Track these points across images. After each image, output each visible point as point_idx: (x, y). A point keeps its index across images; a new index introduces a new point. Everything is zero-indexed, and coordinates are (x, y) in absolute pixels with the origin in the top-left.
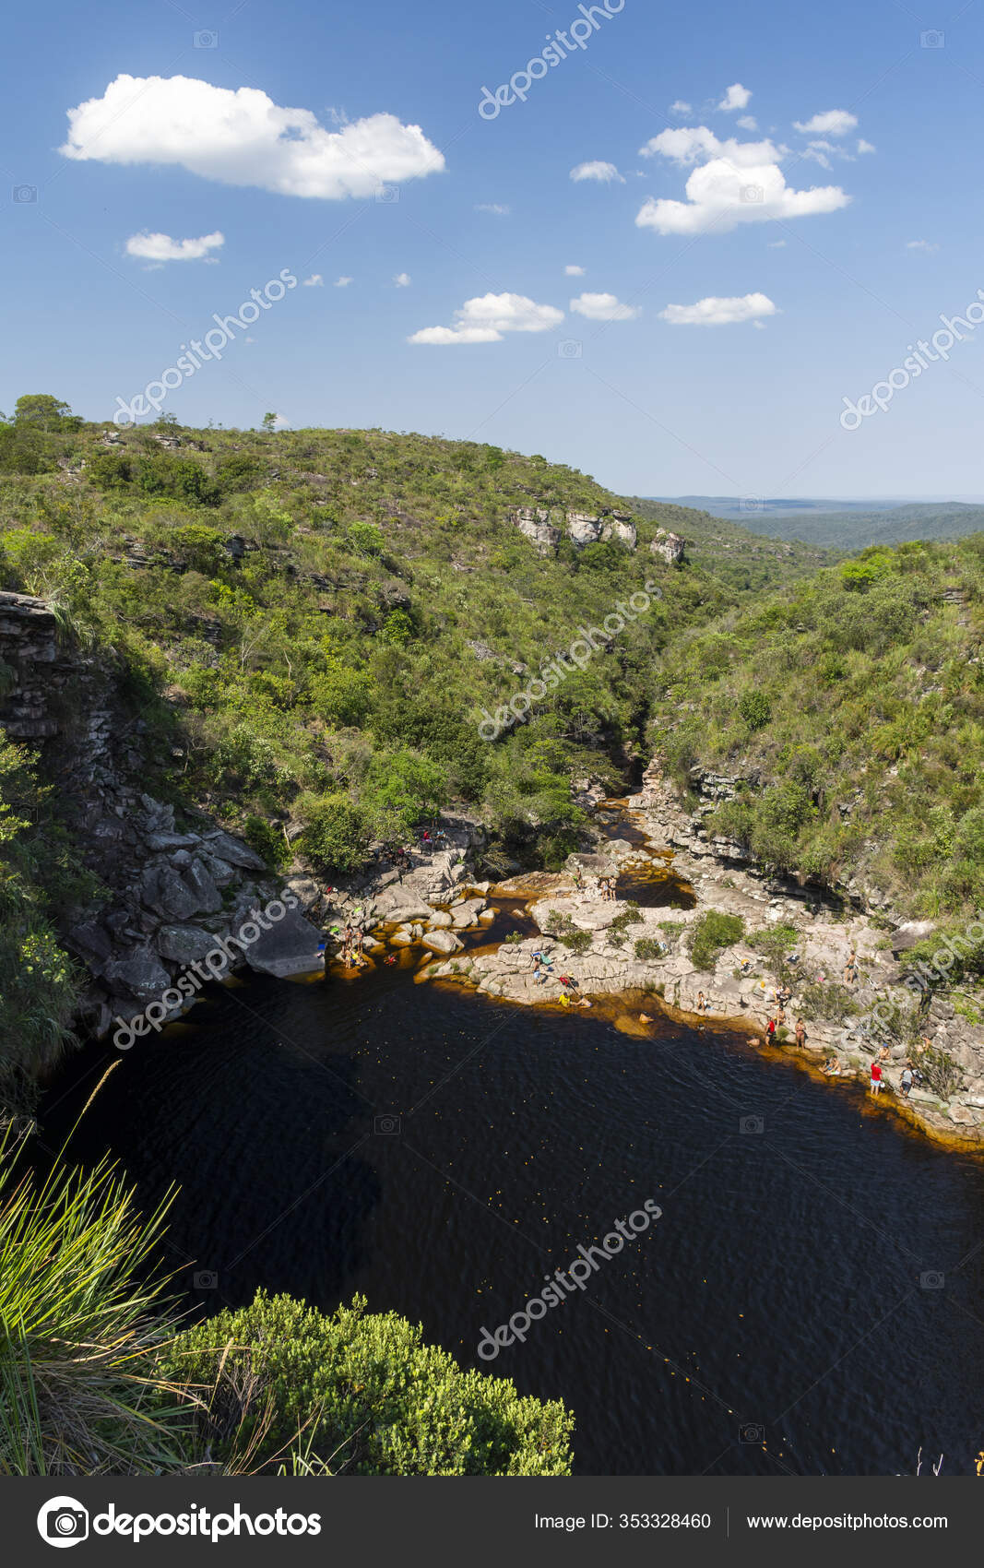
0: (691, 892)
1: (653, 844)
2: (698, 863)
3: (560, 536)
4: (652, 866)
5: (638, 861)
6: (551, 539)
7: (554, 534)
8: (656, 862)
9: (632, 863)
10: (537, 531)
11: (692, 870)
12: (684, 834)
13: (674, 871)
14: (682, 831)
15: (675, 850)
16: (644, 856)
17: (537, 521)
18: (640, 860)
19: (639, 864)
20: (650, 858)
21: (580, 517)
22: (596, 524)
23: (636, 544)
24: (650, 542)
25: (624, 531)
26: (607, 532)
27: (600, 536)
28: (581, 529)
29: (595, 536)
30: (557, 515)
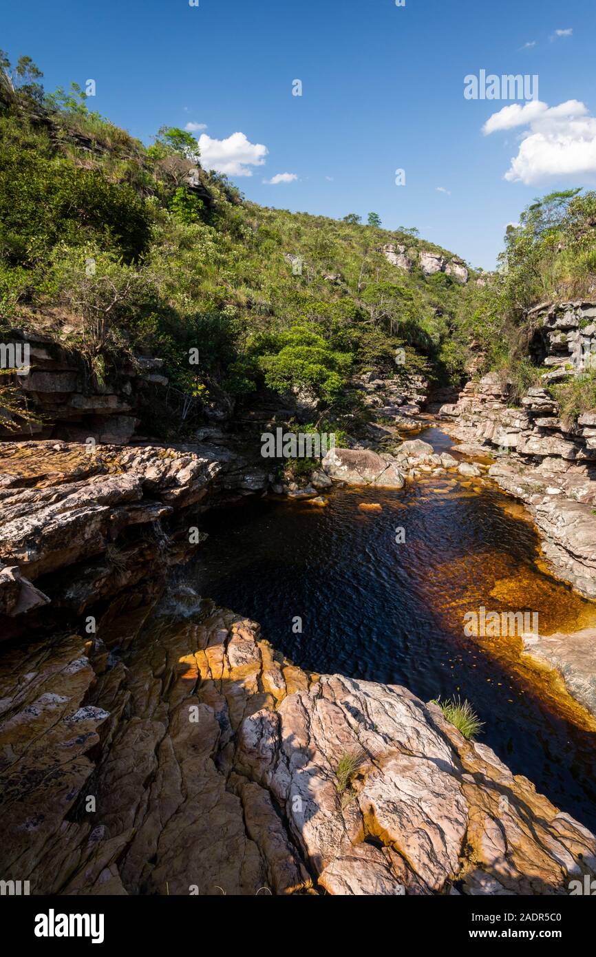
0: (527, 518)
1: (462, 448)
2: (534, 471)
3: (413, 264)
4: (458, 473)
5: (437, 466)
6: (407, 265)
7: (409, 262)
8: (464, 468)
9: (428, 469)
10: (397, 260)
11: (527, 480)
12: (509, 429)
13: (493, 481)
14: (506, 425)
15: (495, 453)
16: (448, 460)
17: (397, 253)
18: (442, 465)
19: (437, 471)
20: (456, 462)
21: (428, 255)
22: (439, 259)
23: (468, 280)
24: (476, 279)
25: (459, 271)
26: (448, 271)
27: (443, 269)
28: (429, 263)
29: (438, 268)
30: (412, 252)
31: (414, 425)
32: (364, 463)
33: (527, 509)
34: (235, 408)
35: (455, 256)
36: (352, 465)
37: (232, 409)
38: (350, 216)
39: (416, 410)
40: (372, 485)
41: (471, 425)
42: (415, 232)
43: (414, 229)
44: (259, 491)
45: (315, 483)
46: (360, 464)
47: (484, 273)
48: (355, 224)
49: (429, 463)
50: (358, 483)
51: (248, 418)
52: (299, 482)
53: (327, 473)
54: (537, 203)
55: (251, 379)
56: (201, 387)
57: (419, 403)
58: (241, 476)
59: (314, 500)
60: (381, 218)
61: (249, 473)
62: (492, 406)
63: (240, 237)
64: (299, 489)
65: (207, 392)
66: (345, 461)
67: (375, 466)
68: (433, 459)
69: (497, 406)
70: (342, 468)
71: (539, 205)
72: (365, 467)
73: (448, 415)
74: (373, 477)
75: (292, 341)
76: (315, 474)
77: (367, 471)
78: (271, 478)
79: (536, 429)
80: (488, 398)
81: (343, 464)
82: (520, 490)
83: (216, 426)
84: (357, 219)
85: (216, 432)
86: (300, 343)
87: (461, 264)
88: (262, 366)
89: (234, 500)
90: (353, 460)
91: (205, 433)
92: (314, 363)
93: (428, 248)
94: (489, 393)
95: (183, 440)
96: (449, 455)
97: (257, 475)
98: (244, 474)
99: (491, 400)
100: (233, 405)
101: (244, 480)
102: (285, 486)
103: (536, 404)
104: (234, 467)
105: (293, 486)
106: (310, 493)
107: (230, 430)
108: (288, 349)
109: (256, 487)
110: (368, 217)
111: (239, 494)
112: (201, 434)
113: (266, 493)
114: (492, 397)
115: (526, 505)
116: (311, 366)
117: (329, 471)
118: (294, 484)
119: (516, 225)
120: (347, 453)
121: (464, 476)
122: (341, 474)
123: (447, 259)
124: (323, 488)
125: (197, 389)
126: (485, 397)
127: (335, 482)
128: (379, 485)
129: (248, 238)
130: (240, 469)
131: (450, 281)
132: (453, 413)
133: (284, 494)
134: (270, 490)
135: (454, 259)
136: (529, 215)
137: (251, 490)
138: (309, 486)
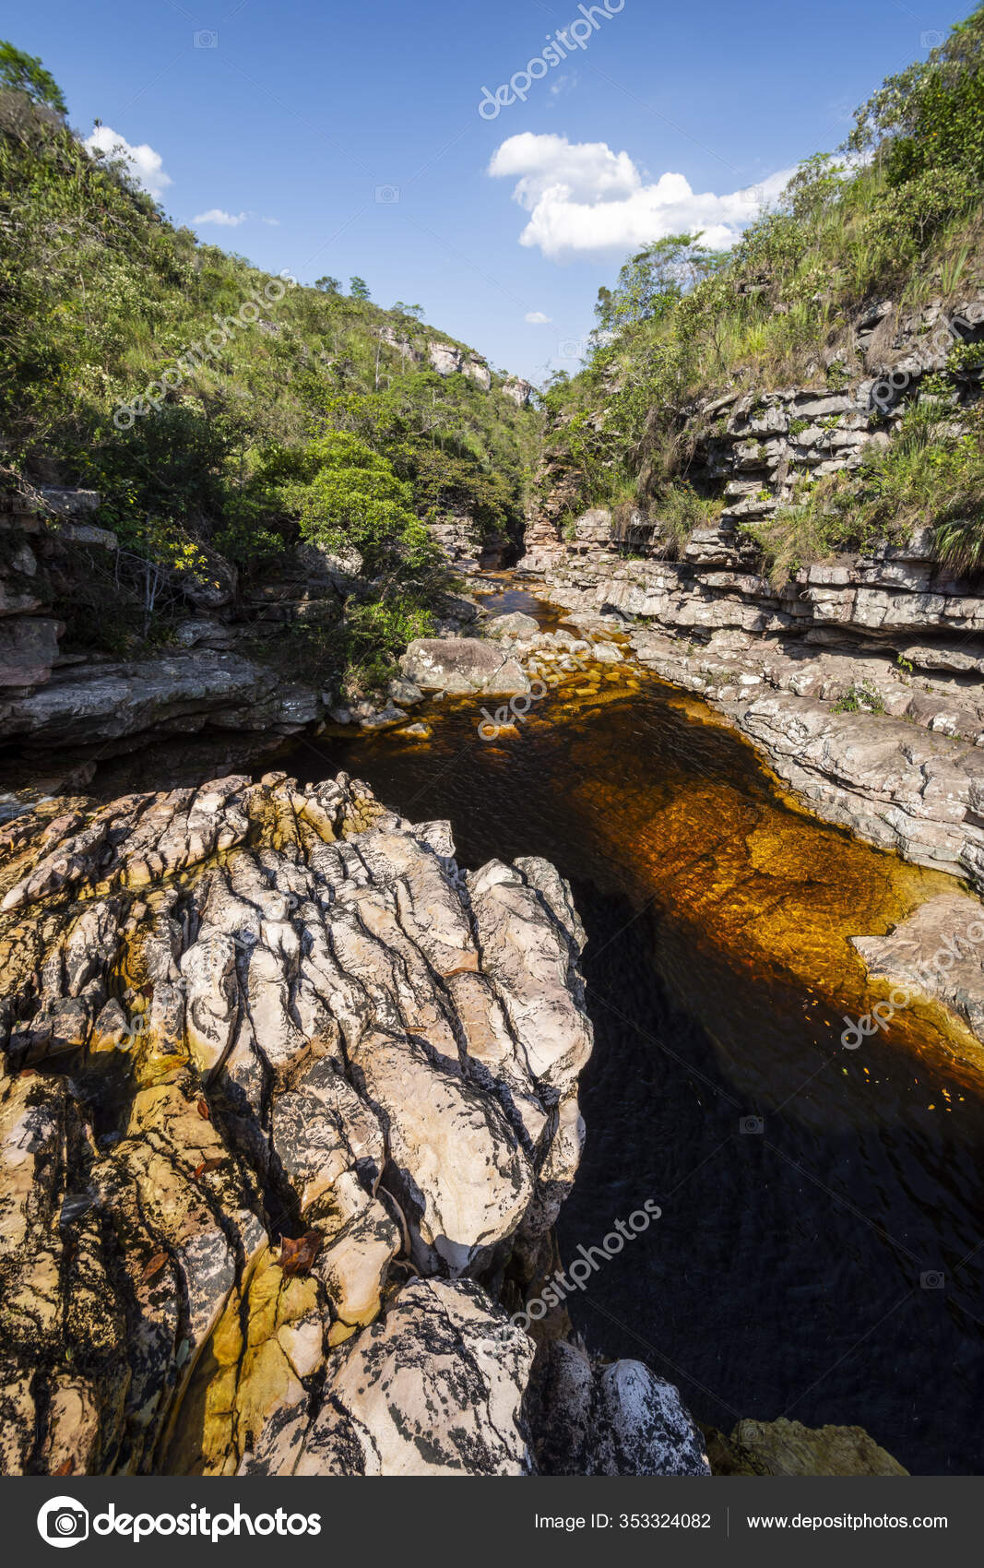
1: (575, 620)
2: (706, 650)
3: (422, 359)
4: (595, 660)
5: (561, 651)
6: (415, 360)
7: (416, 355)
8: (597, 652)
9: (551, 657)
13: (648, 668)
16: (569, 641)
18: (566, 650)
21: (440, 347)
22: (455, 354)
23: (491, 387)
24: (501, 385)
25: (479, 373)
26: (466, 372)
27: (460, 369)
28: (442, 360)
29: (455, 368)
30: (418, 342)
31: (493, 589)
32: (469, 659)
33: (717, 708)
34: (239, 582)
35: (473, 352)
36: (450, 664)
37: (234, 584)
38: (325, 279)
39: (476, 566)
40: (485, 692)
41: (570, 584)
42: (419, 313)
43: (417, 308)
44: (311, 725)
45: (398, 699)
46: (462, 661)
47: (510, 377)
48: (334, 293)
49: (547, 648)
50: (463, 691)
51: (262, 597)
52: (371, 700)
53: (411, 679)
54: (644, 251)
55: (272, 530)
56: (189, 549)
57: (476, 556)
58: (276, 702)
59: (410, 731)
60: (369, 287)
61: (288, 695)
62: (598, 556)
63: (174, 280)
64: (377, 713)
65: (203, 559)
66: (438, 659)
67: (486, 663)
68: (551, 641)
69: (606, 557)
70: (435, 669)
71: (647, 255)
72: (471, 665)
73: (529, 572)
74: (485, 680)
75: (332, 458)
76: (396, 685)
77: (475, 670)
78: (327, 699)
79: (697, 590)
80: (591, 546)
81: (436, 664)
82: (697, 681)
83: (211, 617)
84: (335, 285)
85: (215, 628)
86: (347, 461)
87: (481, 362)
88: (290, 506)
89: (272, 746)
90: (451, 656)
91: (194, 632)
92: (381, 499)
93: (440, 338)
94: (592, 539)
95: (159, 651)
96: (567, 633)
97: (303, 697)
98: (281, 698)
99: (595, 550)
100: (236, 578)
101: (282, 708)
102: (352, 710)
103: (706, 553)
104: (264, 689)
105: (366, 709)
106: (396, 718)
107: (235, 622)
108: (326, 474)
109: (307, 718)
110: (351, 284)
111: (278, 734)
112: (188, 635)
113: (323, 725)
114: (596, 545)
115: (710, 703)
116: (377, 503)
117: (415, 676)
118: (366, 705)
119: (612, 286)
120: (441, 646)
121: (604, 664)
122: (435, 678)
123: (464, 355)
124: (413, 705)
125: (180, 553)
126: (587, 544)
127: (429, 693)
128: (496, 691)
129: (189, 281)
130: (274, 690)
131: (471, 385)
132: (536, 569)
133: (355, 724)
134: (328, 719)
135: (472, 356)
136: (633, 271)
137: (298, 724)
138: (389, 704)
